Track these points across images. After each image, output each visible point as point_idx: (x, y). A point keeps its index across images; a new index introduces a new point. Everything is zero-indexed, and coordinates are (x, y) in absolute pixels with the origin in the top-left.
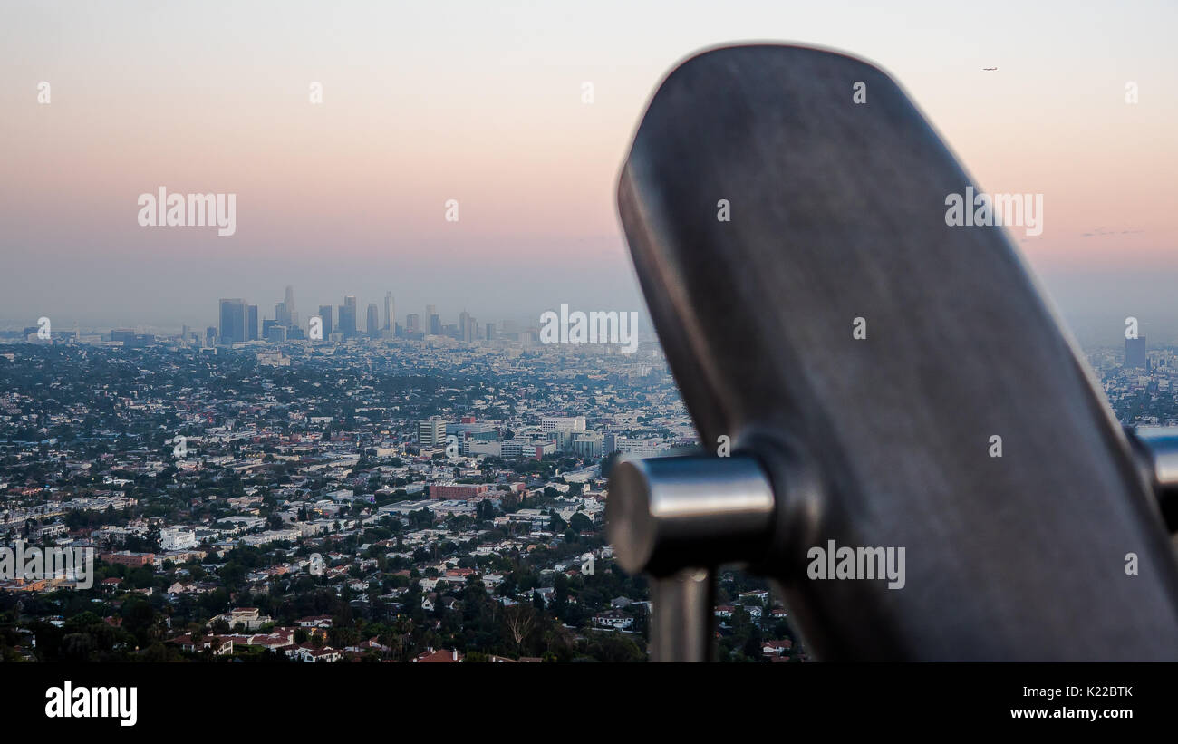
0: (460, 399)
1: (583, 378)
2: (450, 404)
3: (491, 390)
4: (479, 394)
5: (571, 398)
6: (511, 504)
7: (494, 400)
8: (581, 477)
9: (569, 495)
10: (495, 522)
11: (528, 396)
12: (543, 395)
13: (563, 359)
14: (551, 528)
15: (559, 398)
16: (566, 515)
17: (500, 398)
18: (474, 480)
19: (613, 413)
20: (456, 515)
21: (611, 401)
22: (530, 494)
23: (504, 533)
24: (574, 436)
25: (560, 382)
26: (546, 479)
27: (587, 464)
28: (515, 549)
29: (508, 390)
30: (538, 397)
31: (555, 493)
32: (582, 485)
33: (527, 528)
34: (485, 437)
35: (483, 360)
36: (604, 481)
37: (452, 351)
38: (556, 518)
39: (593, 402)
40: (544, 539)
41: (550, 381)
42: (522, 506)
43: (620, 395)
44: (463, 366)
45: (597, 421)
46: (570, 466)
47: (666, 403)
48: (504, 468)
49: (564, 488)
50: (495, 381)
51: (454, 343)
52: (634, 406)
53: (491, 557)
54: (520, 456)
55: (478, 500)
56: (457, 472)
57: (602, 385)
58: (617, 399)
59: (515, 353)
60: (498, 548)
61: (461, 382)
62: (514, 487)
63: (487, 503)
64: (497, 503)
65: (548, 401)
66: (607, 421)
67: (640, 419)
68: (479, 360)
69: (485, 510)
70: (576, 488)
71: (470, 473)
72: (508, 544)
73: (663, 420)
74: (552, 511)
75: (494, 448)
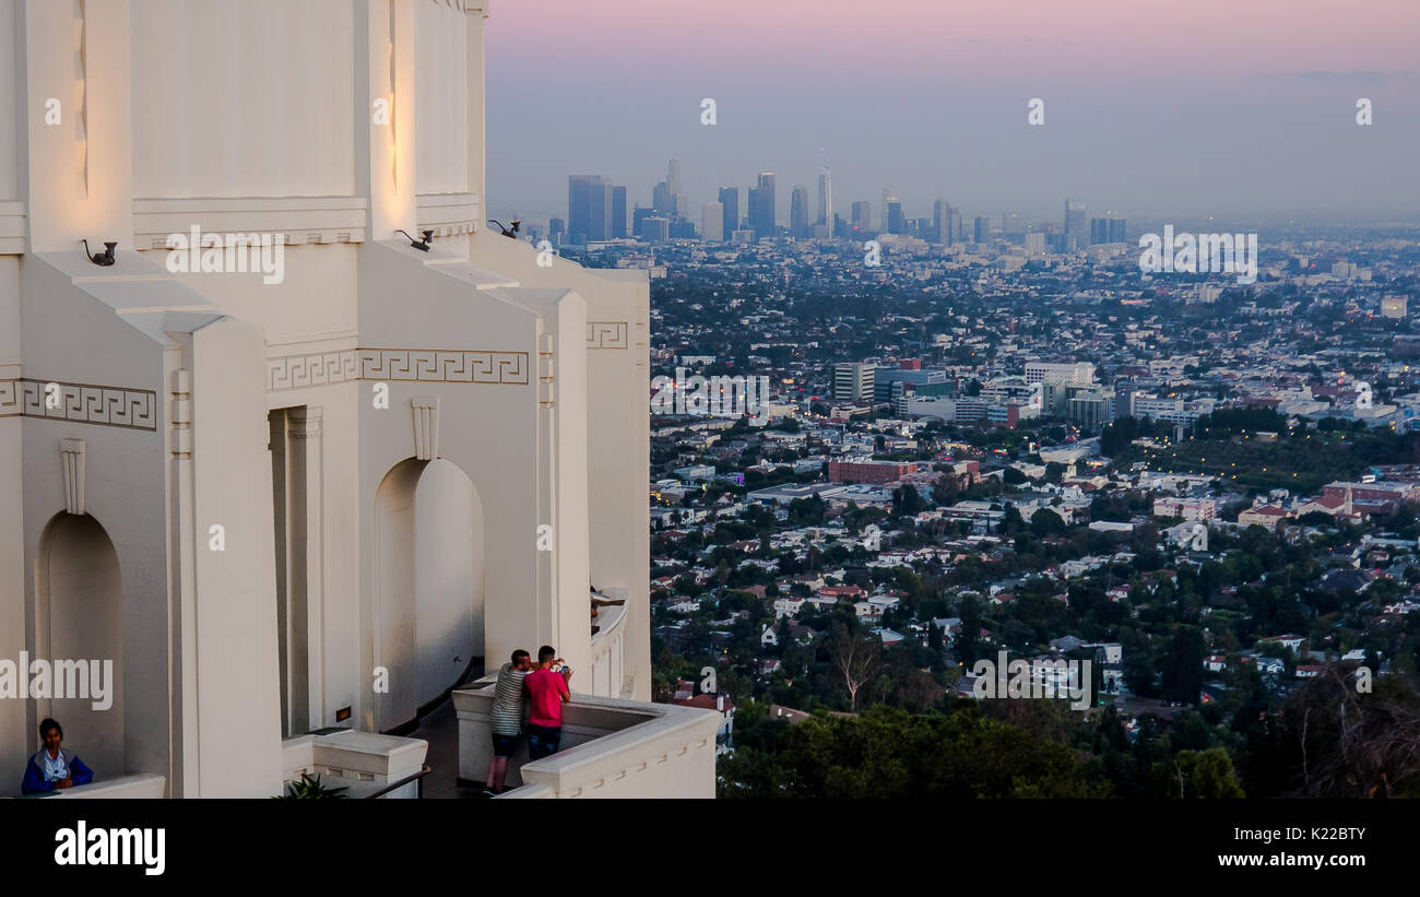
0: (914, 331)
1: (1112, 305)
2: (897, 340)
3: (964, 319)
4: (943, 325)
5: (1088, 334)
6: (948, 493)
7: (966, 336)
8: (1068, 456)
9: (1041, 482)
10: (918, 520)
11: (1021, 329)
12: (1044, 330)
13: (1088, 274)
14: (1001, 530)
15: (1067, 334)
16: (1027, 511)
17: (976, 332)
18: (906, 455)
19: (1149, 358)
20: (862, 506)
21: (1149, 340)
22: (979, 478)
23: (929, 535)
24: (1070, 392)
25: (1076, 308)
26: (1014, 457)
27: (1085, 434)
28: (936, 560)
29: (990, 321)
30: (1035, 332)
31: (1019, 477)
32: (1064, 468)
33: (965, 529)
34: (934, 391)
35: (962, 274)
36: (1104, 462)
37: (918, 259)
38: (1013, 514)
39: (1121, 340)
40: (985, 546)
41: (1059, 307)
42: (963, 496)
43: (1164, 332)
44: (929, 282)
45: (1120, 370)
46: (1057, 439)
47: (1236, 345)
48: (955, 438)
49: (1037, 471)
50: (974, 306)
51: (921, 246)
52: (1184, 348)
53: (896, 571)
54: (984, 422)
55: (898, 484)
56: (880, 443)
57: (1140, 315)
58: (1160, 338)
59: (1013, 263)
60: (911, 557)
61: (922, 306)
62: (960, 468)
63: (909, 490)
64: (925, 491)
65: (1050, 338)
66: (1137, 370)
67: (1188, 369)
68: (956, 273)
69: (907, 501)
70: (1055, 472)
71: (899, 445)
72: (927, 553)
73: (1224, 371)
74: (1008, 505)
75: (945, 408)
